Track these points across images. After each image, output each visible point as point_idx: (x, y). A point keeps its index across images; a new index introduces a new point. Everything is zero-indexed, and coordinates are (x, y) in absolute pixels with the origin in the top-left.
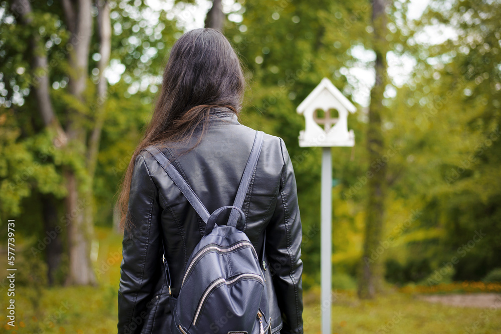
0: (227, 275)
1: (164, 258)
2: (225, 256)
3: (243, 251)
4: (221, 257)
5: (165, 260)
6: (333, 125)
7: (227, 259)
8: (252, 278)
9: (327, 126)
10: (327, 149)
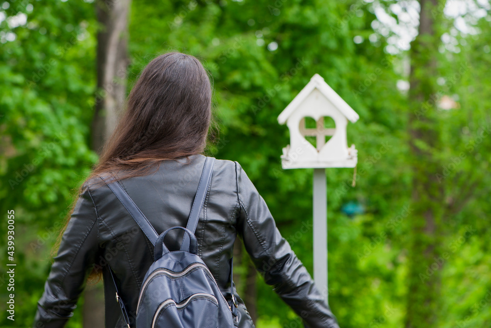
0: (179, 298)
1: (117, 296)
2: (178, 281)
3: (195, 273)
4: (173, 282)
5: (119, 298)
6: (327, 139)
7: (179, 283)
8: (202, 298)
9: (320, 140)
10: (320, 171)
